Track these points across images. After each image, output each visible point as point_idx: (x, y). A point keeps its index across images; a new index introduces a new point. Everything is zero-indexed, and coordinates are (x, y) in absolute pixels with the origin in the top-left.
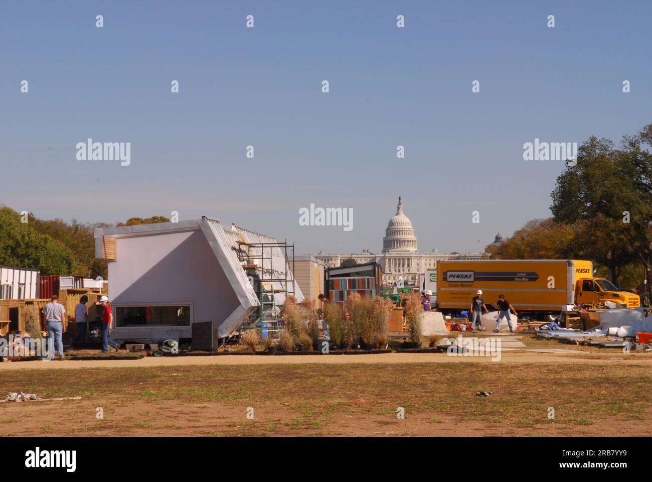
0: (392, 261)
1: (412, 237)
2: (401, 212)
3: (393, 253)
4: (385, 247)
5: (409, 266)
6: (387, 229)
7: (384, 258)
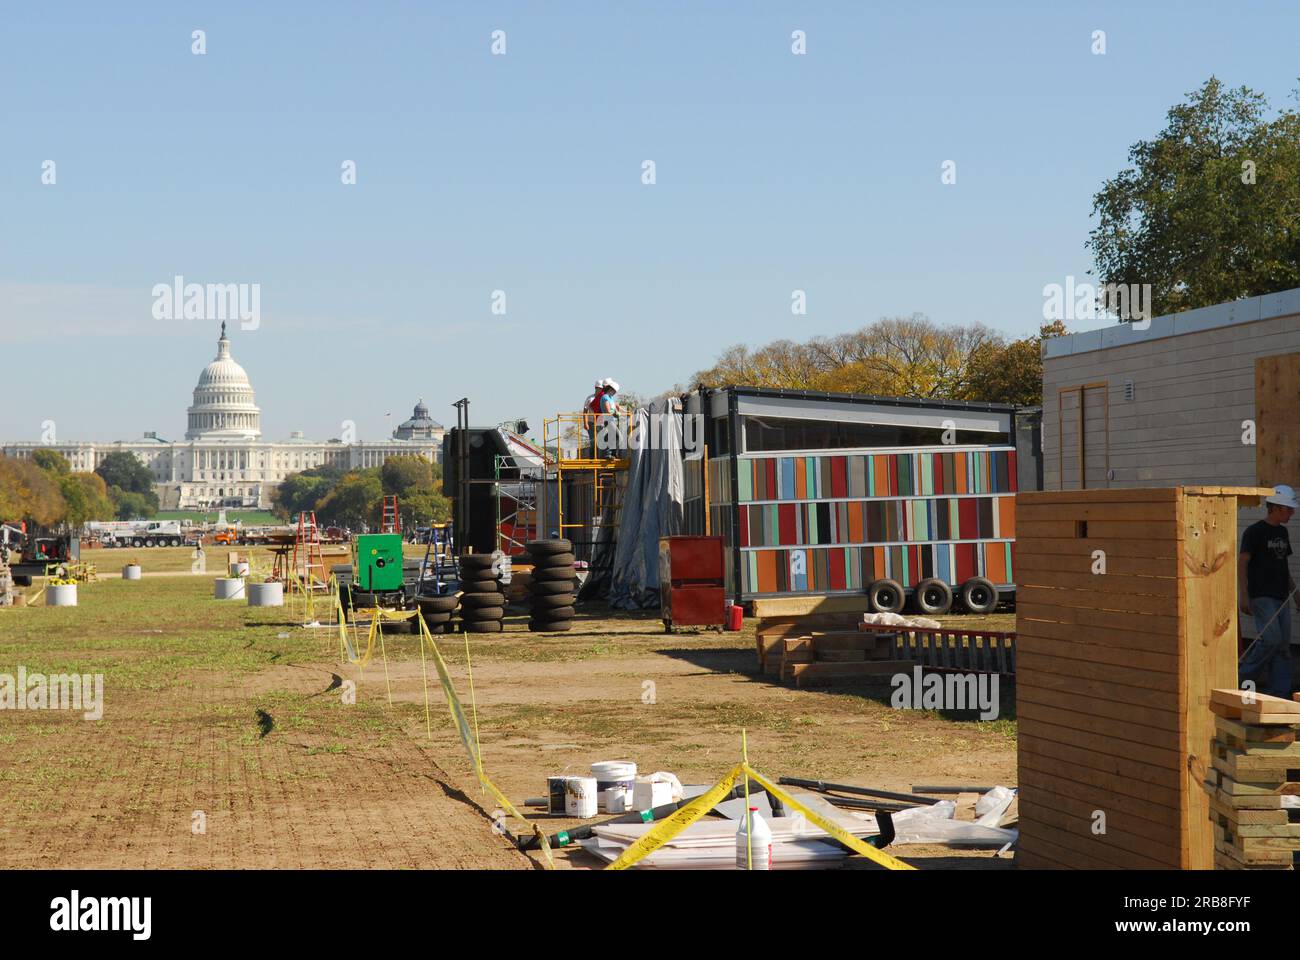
0: (208, 458)
1: (248, 406)
2: (227, 355)
3: (208, 439)
4: (190, 426)
5: (243, 466)
6: (197, 389)
7: (191, 449)
